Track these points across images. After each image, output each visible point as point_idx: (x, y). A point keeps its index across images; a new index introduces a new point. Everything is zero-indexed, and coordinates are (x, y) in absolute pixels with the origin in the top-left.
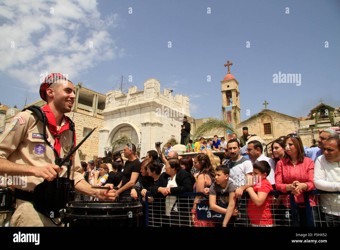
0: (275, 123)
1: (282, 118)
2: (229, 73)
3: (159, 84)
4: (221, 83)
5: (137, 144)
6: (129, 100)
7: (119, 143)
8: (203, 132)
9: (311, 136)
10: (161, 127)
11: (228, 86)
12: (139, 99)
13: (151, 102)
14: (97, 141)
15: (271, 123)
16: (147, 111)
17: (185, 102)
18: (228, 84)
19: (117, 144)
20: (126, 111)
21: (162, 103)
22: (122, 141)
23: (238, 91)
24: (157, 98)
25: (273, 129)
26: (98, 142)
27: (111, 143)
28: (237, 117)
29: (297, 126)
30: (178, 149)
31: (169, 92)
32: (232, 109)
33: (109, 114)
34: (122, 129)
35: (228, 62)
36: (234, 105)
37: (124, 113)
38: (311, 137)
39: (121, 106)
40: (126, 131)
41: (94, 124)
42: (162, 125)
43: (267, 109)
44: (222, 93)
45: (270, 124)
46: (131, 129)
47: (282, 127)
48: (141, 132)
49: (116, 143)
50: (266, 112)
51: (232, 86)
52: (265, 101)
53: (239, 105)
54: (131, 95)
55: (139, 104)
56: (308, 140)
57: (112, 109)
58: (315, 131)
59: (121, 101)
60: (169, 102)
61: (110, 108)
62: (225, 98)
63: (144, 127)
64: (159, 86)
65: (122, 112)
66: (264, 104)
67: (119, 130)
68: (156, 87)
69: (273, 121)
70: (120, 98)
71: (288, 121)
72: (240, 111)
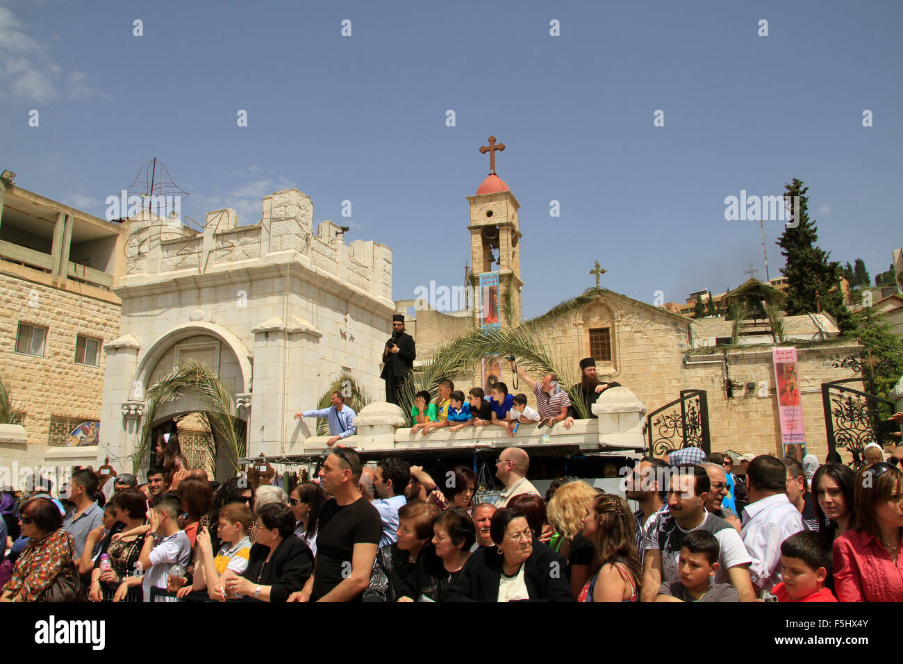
0: (623, 328)
1: (642, 315)
2: (495, 174)
3: (310, 208)
4: (469, 203)
5: (238, 395)
6: (210, 252)
7: (177, 389)
8: (457, 366)
9: (722, 369)
10: (316, 344)
11: (490, 214)
12: (243, 251)
13: (286, 265)
14: (65, 368)
15: (610, 330)
16: (272, 292)
17: (381, 264)
18: (490, 206)
19: (167, 393)
20: (199, 288)
21: (318, 268)
22: (187, 384)
23: (517, 229)
24: (305, 250)
25: (617, 345)
26: (67, 370)
27: (147, 388)
28: (512, 306)
29: (684, 341)
30: (379, 417)
31: (337, 233)
32: (500, 281)
33: (141, 293)
34: (185, 346)
35: (493, 140)
36: (504, 271)
37: (194, 293)
38: (720, 373)
39: (181, 268)
40: (198, 350)
41: (56, 310)
42: (319, 337)
43: (602, 286)
44: (472, 233)
45: (607, 330)
46: (217, 346)
47: (641, 342)
48: (250, 355)
49: (166, 389)
50: (598, 296)
51: (502, 213)
52: (596, 263)
53: (518, 270)
54: (216, 236)
55: (246, 269)
56: (713, 381)
57: (148, 275)
58: (733, 356)
59: (182, 252)
60: (335, 264)
61: (145, 274)
62: (478, 248)
63: (262, 343)
64: (310, 214)
65: (186, 290)
66: (592, 272)
67: (174, 346)
68: (303, 216)
69: (616, 324)
70: (180, 242)
71: (661, 325)
72: (521, 288)
